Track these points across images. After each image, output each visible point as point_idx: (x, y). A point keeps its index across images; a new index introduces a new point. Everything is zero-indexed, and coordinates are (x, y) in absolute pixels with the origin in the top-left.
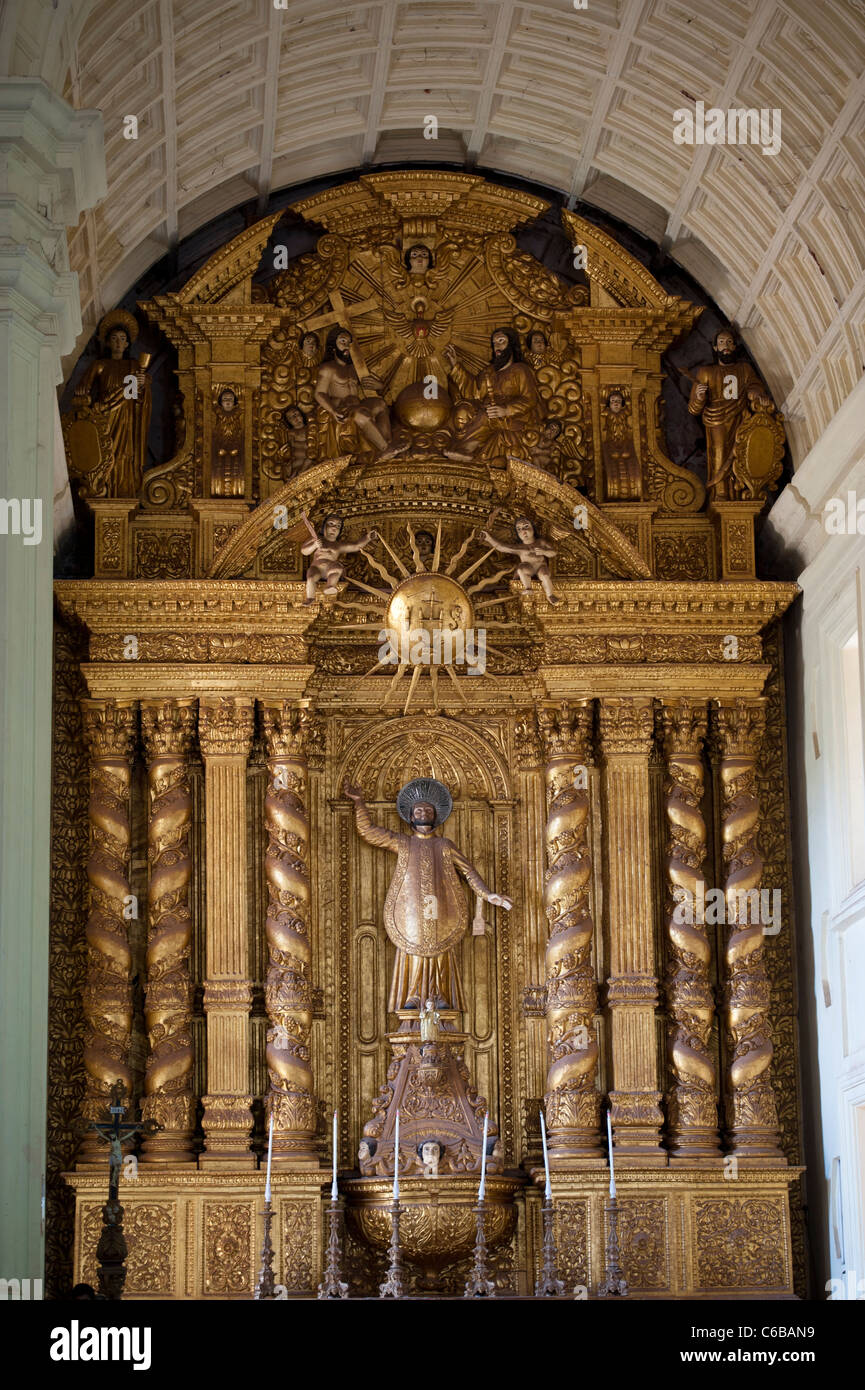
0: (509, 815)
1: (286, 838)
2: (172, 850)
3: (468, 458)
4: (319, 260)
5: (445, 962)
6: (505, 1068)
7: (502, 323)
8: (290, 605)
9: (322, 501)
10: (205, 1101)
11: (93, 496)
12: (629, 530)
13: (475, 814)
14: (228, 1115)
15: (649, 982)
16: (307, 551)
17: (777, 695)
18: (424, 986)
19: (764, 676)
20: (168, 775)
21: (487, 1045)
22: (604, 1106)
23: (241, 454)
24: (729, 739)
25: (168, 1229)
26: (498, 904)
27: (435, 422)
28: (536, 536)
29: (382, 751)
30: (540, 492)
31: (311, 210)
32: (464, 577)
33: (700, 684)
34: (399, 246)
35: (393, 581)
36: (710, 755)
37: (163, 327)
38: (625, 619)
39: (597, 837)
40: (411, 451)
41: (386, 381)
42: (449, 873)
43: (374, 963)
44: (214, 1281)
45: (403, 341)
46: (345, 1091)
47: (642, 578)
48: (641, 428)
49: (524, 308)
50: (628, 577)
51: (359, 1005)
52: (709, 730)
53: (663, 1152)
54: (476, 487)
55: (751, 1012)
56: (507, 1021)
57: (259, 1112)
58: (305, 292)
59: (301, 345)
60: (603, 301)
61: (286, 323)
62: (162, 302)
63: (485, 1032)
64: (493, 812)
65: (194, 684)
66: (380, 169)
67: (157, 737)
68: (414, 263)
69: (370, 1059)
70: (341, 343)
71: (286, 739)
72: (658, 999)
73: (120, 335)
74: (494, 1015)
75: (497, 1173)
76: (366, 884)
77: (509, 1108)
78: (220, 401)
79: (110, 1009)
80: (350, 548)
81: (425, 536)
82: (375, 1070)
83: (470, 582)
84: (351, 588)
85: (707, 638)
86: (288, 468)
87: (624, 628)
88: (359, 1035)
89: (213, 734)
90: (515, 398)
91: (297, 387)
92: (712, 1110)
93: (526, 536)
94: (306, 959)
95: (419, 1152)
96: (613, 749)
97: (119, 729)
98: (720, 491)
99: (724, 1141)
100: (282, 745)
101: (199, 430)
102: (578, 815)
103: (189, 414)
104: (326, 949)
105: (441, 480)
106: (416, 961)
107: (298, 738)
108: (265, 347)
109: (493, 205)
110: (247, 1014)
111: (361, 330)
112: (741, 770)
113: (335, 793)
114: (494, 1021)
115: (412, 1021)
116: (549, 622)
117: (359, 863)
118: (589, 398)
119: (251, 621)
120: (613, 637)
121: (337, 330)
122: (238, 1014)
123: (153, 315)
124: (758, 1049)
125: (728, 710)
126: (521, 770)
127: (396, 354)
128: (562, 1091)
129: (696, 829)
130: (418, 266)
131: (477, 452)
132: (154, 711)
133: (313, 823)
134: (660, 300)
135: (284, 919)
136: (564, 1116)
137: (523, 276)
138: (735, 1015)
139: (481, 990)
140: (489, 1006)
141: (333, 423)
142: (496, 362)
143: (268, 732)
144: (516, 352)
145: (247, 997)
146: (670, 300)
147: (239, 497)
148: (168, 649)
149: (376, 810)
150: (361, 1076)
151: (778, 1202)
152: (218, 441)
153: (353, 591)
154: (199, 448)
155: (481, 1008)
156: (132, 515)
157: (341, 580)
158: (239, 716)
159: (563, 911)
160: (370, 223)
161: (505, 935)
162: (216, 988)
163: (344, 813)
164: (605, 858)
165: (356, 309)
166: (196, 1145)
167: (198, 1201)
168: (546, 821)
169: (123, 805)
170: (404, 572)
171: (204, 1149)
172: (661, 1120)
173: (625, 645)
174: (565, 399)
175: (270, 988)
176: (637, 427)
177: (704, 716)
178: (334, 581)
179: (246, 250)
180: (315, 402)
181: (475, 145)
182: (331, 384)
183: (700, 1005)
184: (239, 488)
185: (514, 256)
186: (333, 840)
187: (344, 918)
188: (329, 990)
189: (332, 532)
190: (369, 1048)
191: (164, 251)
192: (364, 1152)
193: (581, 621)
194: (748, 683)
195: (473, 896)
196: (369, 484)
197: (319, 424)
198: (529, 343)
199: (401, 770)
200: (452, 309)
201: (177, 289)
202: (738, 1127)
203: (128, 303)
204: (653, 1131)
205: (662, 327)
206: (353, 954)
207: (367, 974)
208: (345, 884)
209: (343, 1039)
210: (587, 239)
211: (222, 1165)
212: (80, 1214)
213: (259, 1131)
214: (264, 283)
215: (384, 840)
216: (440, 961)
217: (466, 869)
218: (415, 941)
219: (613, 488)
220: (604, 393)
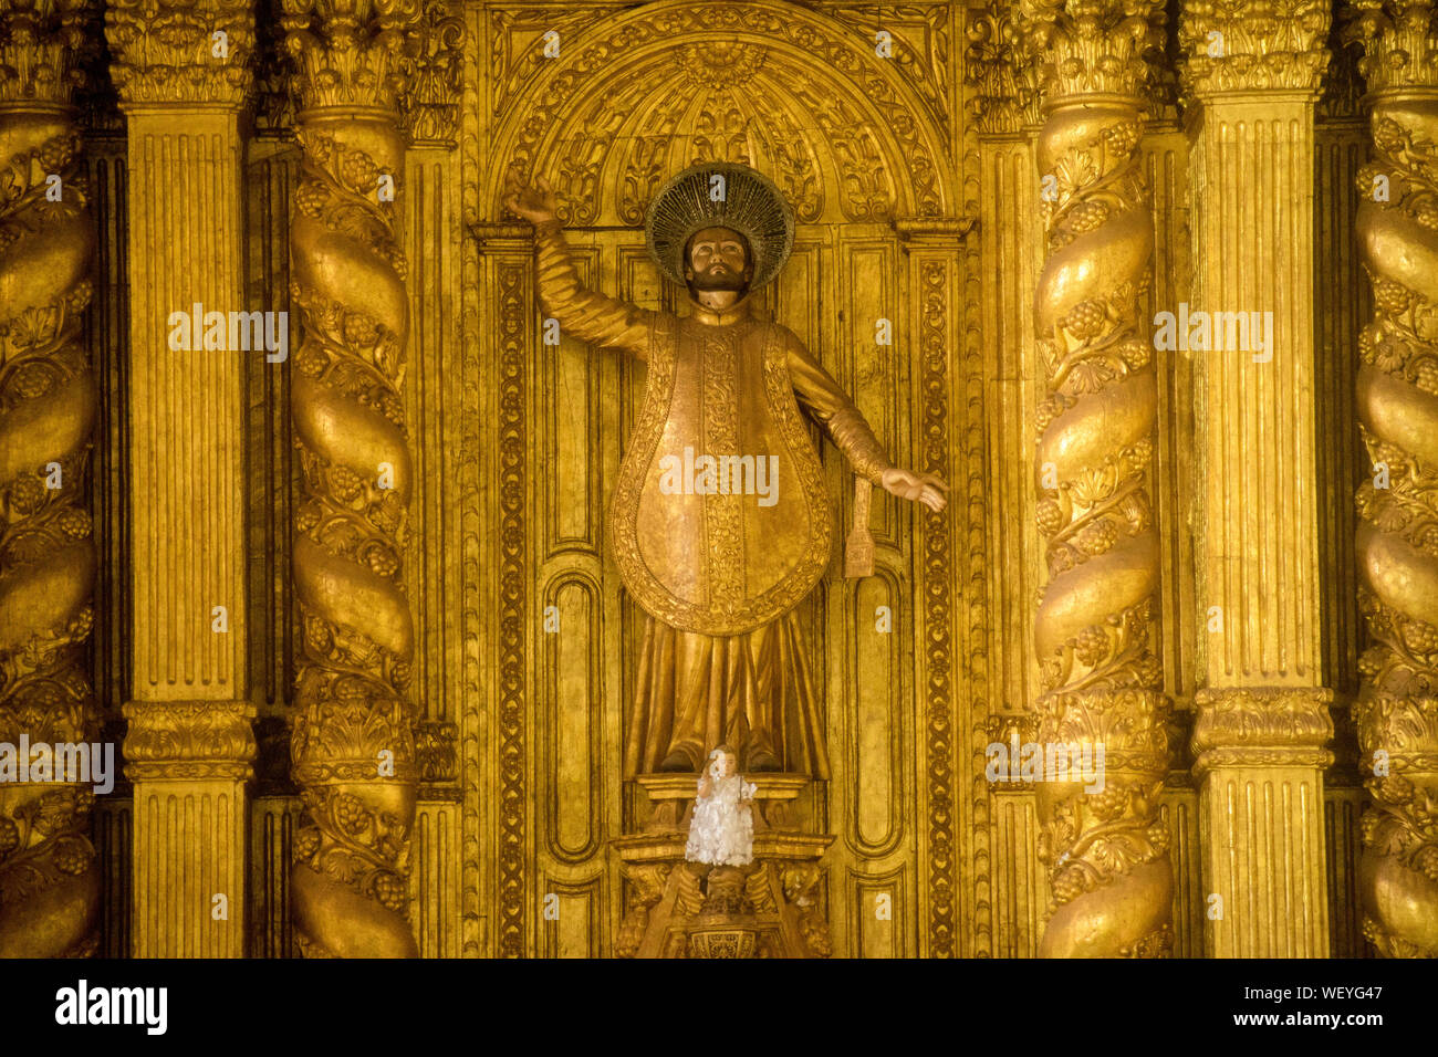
0: (949, 260)
1: (343, 328)
2: (39, 356)
5: (770, 649)
6: (936, 927)
13: (860, 258)
15: (1308, 701)
18: (713, 712)
21: (892, 863)
26: (910, 495)
29: (612, 93)
42: (784, 412)
43: (592, 651)
51: (552, 763)
56: (941, 803)
63: (883, 830)
64: (907, 252)
69: (580, 904)
72: (1329, 745)
74: (908, 788)
76: (571, 443)
82: (593, 932)
88: (553, 840)
89: (145, 49)
94: (396, 642)
96: (1216, 80)
100: (332, 79)
104: (464, 616)
106: (693, 643)
110: (240, 790)
113: (487, 211)
114: (908, 802)
115: (683, 803)
117: (552, 391)
122: (216, 789)
126: (983, 139)
133: (429, 286)
135: (338, 541)
139: (873, 720)
140: (895, 763)
143: (294, 45)
145: (244, 747)
149: (597, 249)
155: (874, 768)
159: (1078, 514)
161: (937, 577)
162: (161, 722)
163: (511, 259)
175: (302, 720)
186: (483, 330)
187: (513, 535)
188: (472, 724)
190: (577, 874)
199: (664, 142)
206: (536, 628)
207: (573, 682)
208: (514, 446)
209: (510, 852)
215: (616, 330)
216: (757, 639)
217: (826, 410)
218: (691, 593)
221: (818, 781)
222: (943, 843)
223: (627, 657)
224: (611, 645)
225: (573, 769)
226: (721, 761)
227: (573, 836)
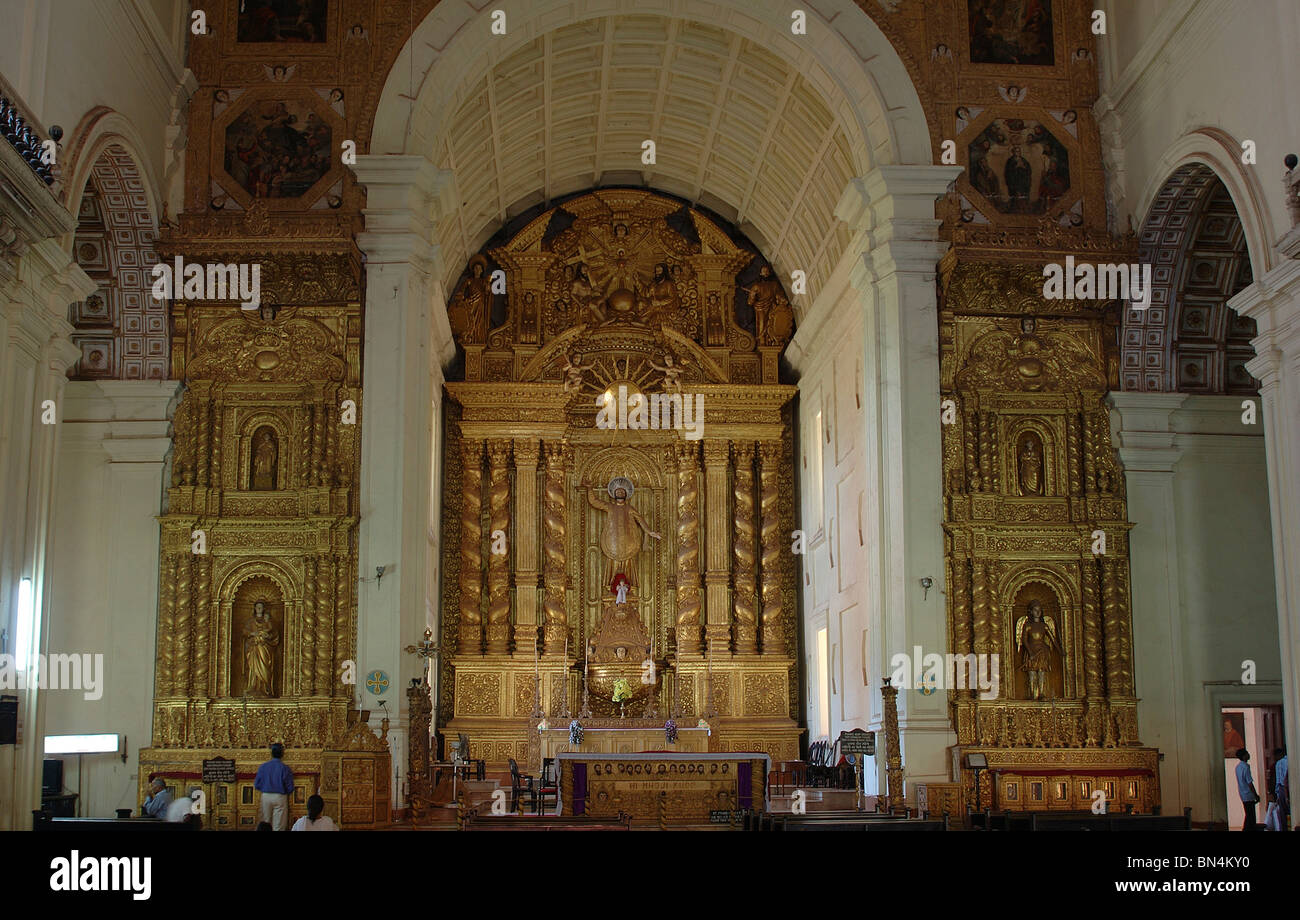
0: (661, 495)
1: (555, 505)
2: (500, 511)
3: (643, 325)
4: (573, 231)
5: (629, 564)
6: (658, 613)
7: (660, 261)
8: (557, 394)
9: (573, 345)
10: (516, 627)
11: (465, 343)
12: (718, 360)
13: (645, 494)
14: (526, 634)
15: (725, 573)
16: (565, 369)
17: (789, 438)
19: (781, 429)
20: (499, 474)
21: (649, 603)
22: (703, 632)
23: (535, 324)
24: (765, 459)
25: (498, 686)
26: (655, 536)
27: (628, 308)
28: (674, 363)
29: (601, 464)
30: (677, 342)
31: (570, 207)
32: (640, 382)
33: (751, 433)
34: (612, 224)
35: (605, 383)
36: (756, 467)
37: (498, 262)
38: (716, 402)
39: (702, 505)
40: (617, 321)
41: (605, 288)
42: (632, 521)
43: (597, 563)
44: (520, 710)
45: (613, 270)
46: (582, 624)
47: (724, 383)
48: (725, 312)
49: (671, 254)
50: (717, 382)
51: (589, 584)
52: (756, 455)
53: (730, 653)
54: (647, 339)
55: (773, 588)
56: (659, 591)
57: (541, 632)
58: (567, 246)
59: (565, 270)
60: (708, 251)
61: (557, 261)
62: (498, 251)
63: (648, 596)
64: (653, 493)
65: (511, 432)
66: (603, 188)
67: (494, 457)
68: (619, 232)
69: (594, 609)
70: (584, 270)
71: (555, 458)
72: (729, 582)
73: (479, 266)
74: (653, 588)
76: (593, 527)
77: (659, 632)
78: (526, 297)
79: (471, 584)
80: (586, 368)
81: (621, 362)
82: (596, 613)
83: (643, 384)
84: (586, 387)
85: (755, 411)
86: (557, 330)
87: (715, 407)
88: (589, 598)
89: (520, 456)
90: (666, 297)
91: (562, 291)
92: (754, 633)
93: (669, 363)
94: (562, 562)
95: (616, 652)
96: (710, 464)
97: (477, 452)
98: (762, 342)
99: (759, 647)
100: (553, 461)
101: (515, 311)
102: (693, 495)
103: (511, 304)
104: (573, 557)
105: (630, 335)
106: (616, 562)
107: (561, 458)
108: (547, 272)
109: (656, 206)
110: (536, 587)
111: (593, 264)
112: (770, 474)
113: (579, 485)
114: (653, 591)
117: (590, 516)
118: (701, 297)
119: (539, 402)
120: (710, 411)
121: (581, 264)
122: (531, 587)
123: (494, 257)
124: (775, 604)
125: (764, 446)
126: (667, 473)
127: (610, 275)
128: (683, 624)
129: (748, 500)
130: (621, 234)
131: (647, 322)
132: (493, 444)
133: (568, 498)
134: (733, 251)
135: (553, 543)
136: (685, 636)
137: (670, 239)
138: (765, 589)
139: (647, 577)
140: (651, 585)
141: (579, 308)
142: (657, 279)
143: (546, 455)
144: (666, 275)
145: (536, 580)
146: (739, 251)
147: (534, 343)
148: (499, 415)
150: (590, 616)
151: (783, 676)
152: (524, 316)
153: (587, 389)
154: (515, 320)
155: (647, 586)
156: (483, 352)
157: (582, 383)
158: (532, 447)
159: (685, 540)
160: (598, 214)
161: (658, 551)
162: (521, 575)
164: (705, 516)
165: (590, 255)
166: (511, 647)
167: (512, 674)
168: (679, 497)
169: (479, 488)
170: (611, 379)
171: (515, 649)
172: (729, 638)
173: (716, 415)
174: (690, 297)
175: (547, 575)
176: (723, 311)
177: (753, 448)
178: (578, 384)
179: (540, 226)
180: (571, 298)
181: (647, 177)
182: (578, 291)
183: (749, 585)
184: (534, 339)
185: (666, 230)
186: (578, 505)
187: (582, 542)
188: (575, 576)
189: (577, 361)
190: (594, 604)
191: (500, 227)
192: (590, 652)
194: (773, 433)
195: (643, 533)
196: (596, 337)
197: (573, 310)
198: (673, 271)
200: (637, 254)
201: (505, 246)
202: (765, 641)
204: (726, 643)
205: (736, 264)
206: (587, 559)
207: (593, 569)
208: (583, 527)
209: (582, 599)
210: (700, 222)
211: (524, 657)
212: (458, 678)
213: (541, 641)
214: (547, 242)
215: (602, 506)
216: (627, 561)
217: (640, 521)
218: (615, 554)
219: (711, 340)
220: (708, 295)
222: (659, 599)
223: (603, 565)
225: (593, 585)
227: (593, 597)
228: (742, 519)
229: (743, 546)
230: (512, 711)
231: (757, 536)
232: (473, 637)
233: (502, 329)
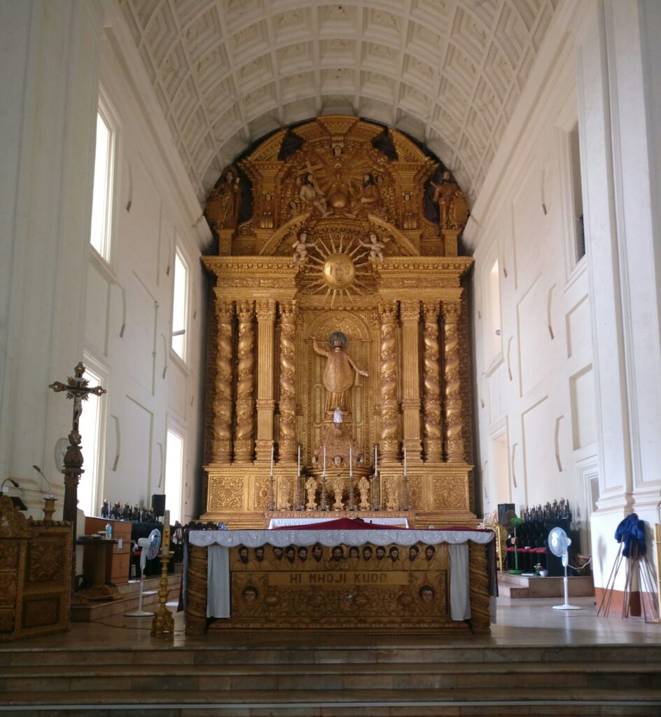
0: (369, 345)
1: (287, 350)
2: (246, 353)
3: (354, 217)
4: (302, 151)
5: (344, 395)
6: (367, 433)
7: (367, 172)
8: (288, 266)
10: (256, 441)
11: (218, 228)
12: (412, 241)
13: (357, 345)
14: (265, 447)
15: (417, 400)
16: (294, 246)
17: (465, 305)
18: (337, 403)
19: (461, 292)
20: (245, 327)
21: (360, 425)
22: (401, 445)
24: (447, 315)
25: (242, 487)
26: (364, 374)
27: (343, 205)
28: (378, 240)
30: (380, 227)
31: (297, 131)
32: (351, 255)
33: (437, 294)
35: (325, 257)
36: (440, 321)
37: (246, 172)
38: (410, 272)
39: (399, 349)
40: (333, 214)
41: (326, 192)
42: (347, 364)
43: (320, 396)
44: (258, 505)
45: (332, 179)
46: (309, 441)
47: (416, 255)
48: (416, 206)
49: (375, 167)
50: (411, 255)
51: (315, 411)
52: (440, 312)
53: (422, 461)
55: (454, 411)
56: (367, 417)
57: (276, 446)
58: (298, 162)
59: (296, 180)
60: (403, 162)
61: (290, 172)
63: (359, 420)
64: (363, 344)
65: (254, 295)
66: (324, 115)
67: (241, 314)
68: (336, 151)
69: (319, 430)
70: (310, 179)
71: (287, 315)
72: (420, 407)
73: (230, 173)
75: (361, 468)
76: (318, 368)
77: (367, 447)
78: (265, 197)
79: (223, 410)
80: (309, 245)
81: (337, 240)
82: (320, 433)
83: (355, 256)
85: (440, 279)
87: (410, 276)
88: (315, 421)
89: (261, 313)
90: (371, 196)
91: (294, 194)
92: (440, 446)
94: (294, 393)
95: (333, 460)
96: (405, 318)
97: (228, 311)
98: (445, 226)
99: (444, 457)
100: (286, 317)
102: (392, 341)
103: (256, 204)
104: (303, 391)
106: (334, 394)
107: (292, 315)
109: (364, 130)
110: (272, 412)
112: (452, 326)
114: (363, 416)
116: (383, 273)
117: (315, 361)
118: (398, 198)
119: (275, 272)
120: (406, 279)
121: (308, 174)
122: (269, 412)
123: (242, 168)
124: (456, 424)
125: (447, 304)
126: (373, 330)
127: (330, 184)
128: (385, 439)
129: (435, 345)
130: (338, 152)
131: (357, 215)
132: (240, 304)
133: (299, 347)
134: (423, 158)
135: (285, 378)
136: (387, 447)
137: (375, 156)
138: (449, 413)
139: (358, 406)
140: (361, 411)
141: (306, 206)
142: (365, 185)
143: (281, 312)
144: (372, 181)
145: (273, 406)
146: (427, 159)
147: (271, 228)
148: (245, 283)
150: (315, 435)
151: (464, 479)
152: (264, 209)
153: (311, 261)
155: (358, 412)
156: (233, 235)
157: (306, 256)
158: (270, 306)
159: (387, 376)
160: (321, 139)
161: (367, 387)
162: (261, 402)
164: (402, 357)
165: (315, 168)
166: (253, 456)
167: (253, 477)
168: (382, 343)
169: (229, 338)
170: (329, 252)
171: (255, 459)
172: (421, 449)
173: (410, 282)
174: (390, 199)
175: (281, 402)
177: (438, 306)
178: (303, 256)
179: (276, 142)
180: (300, 199)
182: (305, 193)
183: (436, 409)
184: (271, 225)
185: (372, 149)
186: (306, 354)
187: (310, 381)
188: (304, 406)
189: (303, 239)
190: (319, 426)
192: (314, 460)
193: (394, 273)
194: (455, 293)
195: (355, 372)
198: (377, 179)
200: (350, 168)
202: (449, 452)
203: (234, 164)
204: (418, 453)
205: (425, 171)
206: (313, 394)
207: (318, 400)
208: (310, 369)
209: (309, 423)
210: (397, 138)
211: (263, 464)
212: (210, 481)
213: (276, 454)
214: (282, 156)
215: (324, 353)
216: (342, 394)
217: (352, 363)
218: (334, 387)
219: (406, 226)
220: (403, 194)
221: (350, 413)
222: (367, 422)
224: (323, 396)
225: (318, 412)
226: (338, 409)
227: (318, 421)
228: (430, 359)
229: (431, 380)
230: (251, 506)
231: (442, 373)
232: (222, 449)
233: (249, 223)
